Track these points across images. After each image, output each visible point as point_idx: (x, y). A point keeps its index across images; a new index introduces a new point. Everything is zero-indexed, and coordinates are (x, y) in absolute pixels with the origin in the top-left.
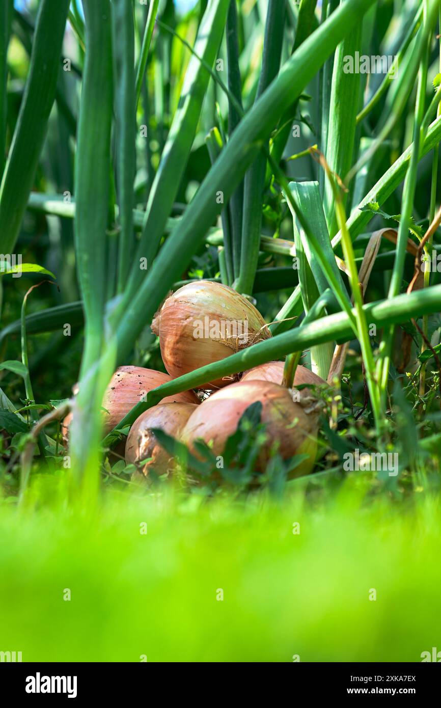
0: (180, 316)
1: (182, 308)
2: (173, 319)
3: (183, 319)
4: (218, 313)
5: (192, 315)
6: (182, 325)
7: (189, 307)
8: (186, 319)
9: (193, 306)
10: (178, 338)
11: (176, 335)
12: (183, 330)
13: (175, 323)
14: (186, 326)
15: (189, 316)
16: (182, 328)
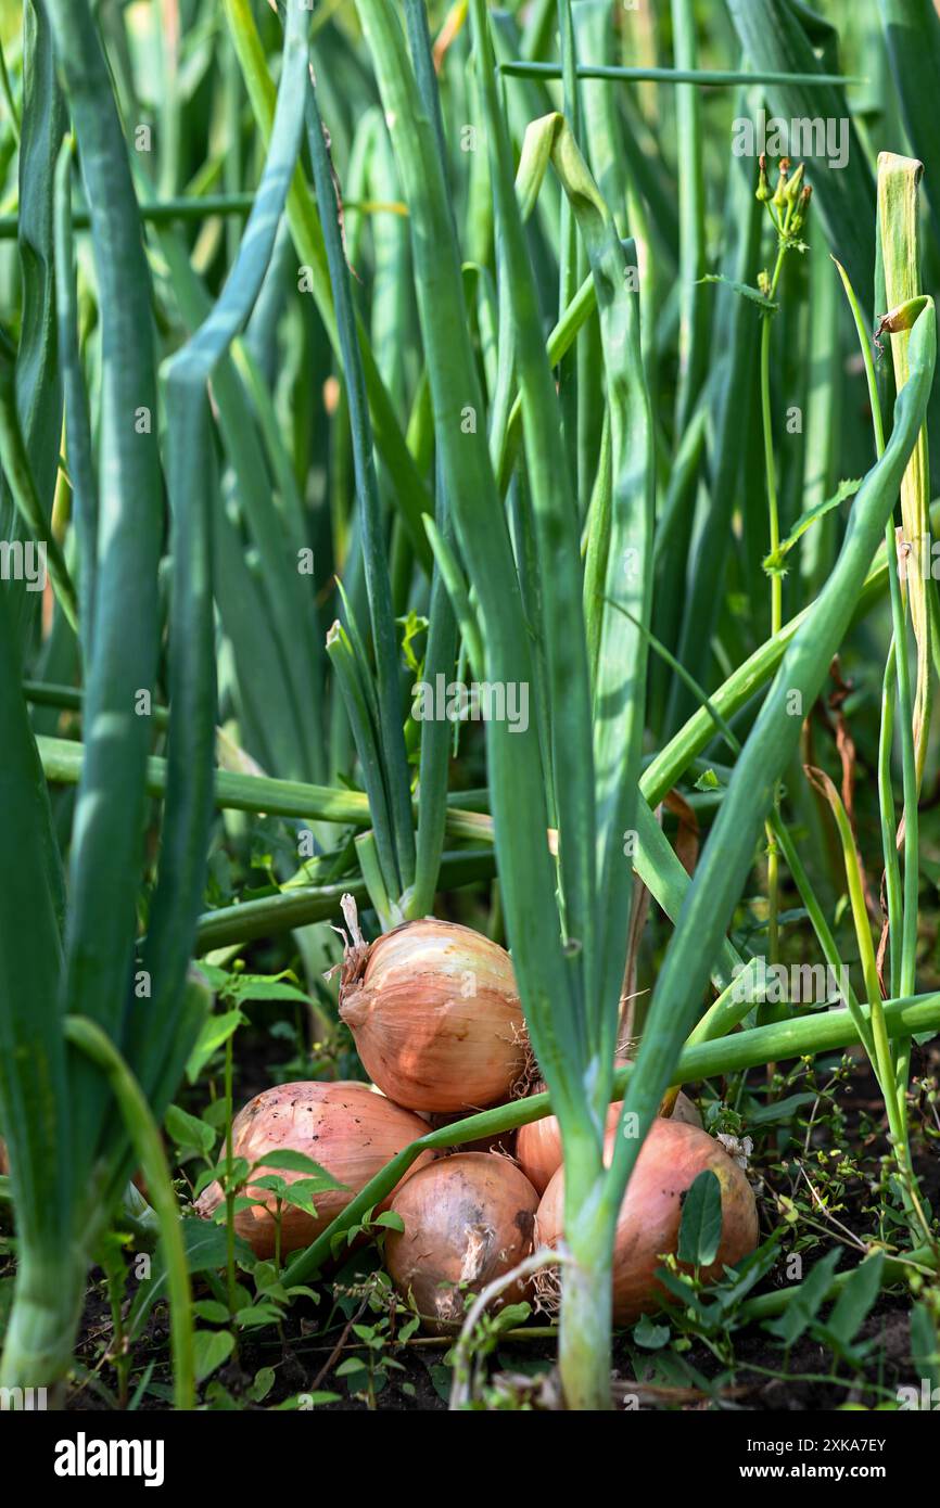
0: (431, 1001)
1: (432, 984)
2: (418, 1006)
3: (438, 1006)
4: (491, 987)
5: (451, 996)
6: (438, 1017)
7: (443, 982)
8: (443, 1004)
9: (450, 980)
10: (430, 1039)
11: (428, 1034)
12: (441, 1025)
13: (424, 1014)
14: (445, 1016)
15: (448, 999)
16: (438, 1022)
